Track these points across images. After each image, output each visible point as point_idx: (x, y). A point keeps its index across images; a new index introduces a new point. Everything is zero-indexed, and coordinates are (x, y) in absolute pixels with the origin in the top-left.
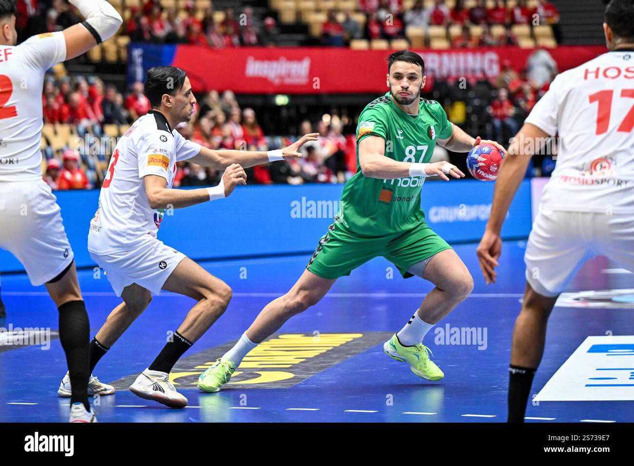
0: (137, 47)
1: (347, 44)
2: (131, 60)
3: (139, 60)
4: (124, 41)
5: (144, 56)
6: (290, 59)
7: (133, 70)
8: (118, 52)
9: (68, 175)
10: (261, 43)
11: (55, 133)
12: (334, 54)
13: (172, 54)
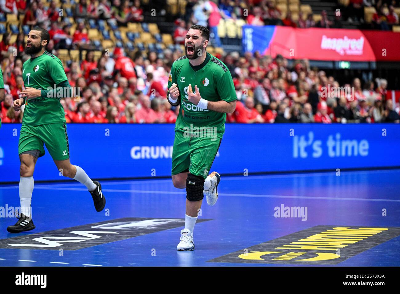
2: (244, 36)
3: (250, 36)
5: (253, 34)
7: (245, 42)
8: (236, 31)
13: (271, 34)
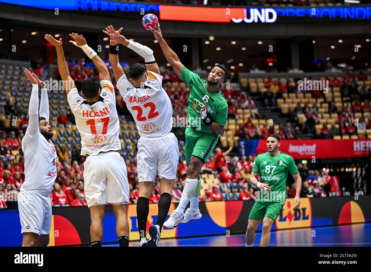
0: (242, 141)
1: (332, 137)
2: (239, 146)
3: (243, 146)
4: (237, 138)
5: (245, 144)
6: (307, 144)
7: (241, 150)
8: (234, 143)
9: (214, 195)
10: (295, 138)
11: (208, 178)
12: (326, 142)
13: (257, 144)
